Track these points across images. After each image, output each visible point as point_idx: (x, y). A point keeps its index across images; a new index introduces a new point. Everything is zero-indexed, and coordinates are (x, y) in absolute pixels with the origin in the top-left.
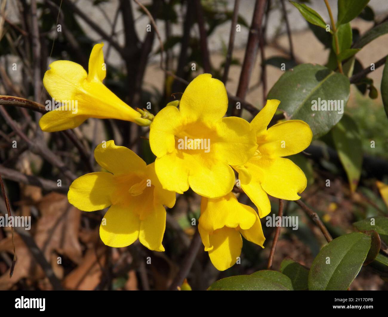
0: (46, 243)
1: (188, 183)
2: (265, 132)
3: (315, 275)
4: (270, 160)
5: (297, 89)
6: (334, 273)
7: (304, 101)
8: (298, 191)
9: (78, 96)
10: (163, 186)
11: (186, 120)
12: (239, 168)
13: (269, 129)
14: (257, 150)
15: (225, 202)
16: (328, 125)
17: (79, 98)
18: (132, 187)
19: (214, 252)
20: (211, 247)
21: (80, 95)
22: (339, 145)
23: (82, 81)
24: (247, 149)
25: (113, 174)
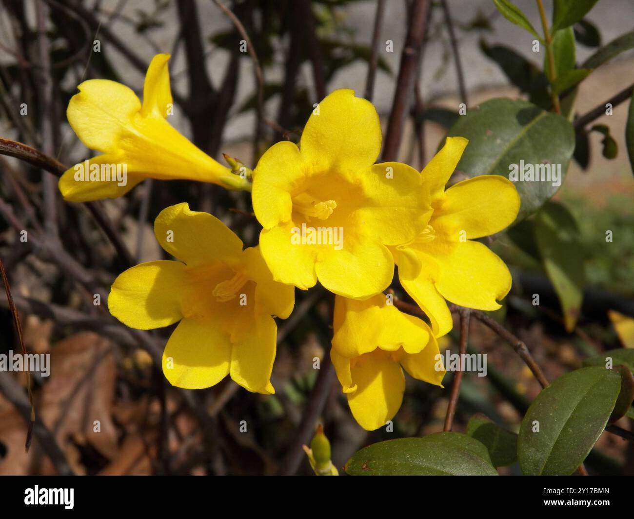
0: (58, 423)
1: (315, 274)
2: (441, 194)
3: (529, 436)
4: (449, 243)
5: (486, 138)
6: (561, 433)
7: (499, 157)
8: (497, 296)
9: (126, 140)
10: (274, 276)
11: (311, 167)
12: (401, 249)
13: (449, 190)
14: (429, 224)
15: (376, 310)
16: (540, 197)
17: (127, 144)
18: (218, 286)
19: (358, 398)
20: (353, 387)
21: (128, 139)
22: (546, 252)
23: (132, 115)
24: (414, 217)
25: (186, 264)
